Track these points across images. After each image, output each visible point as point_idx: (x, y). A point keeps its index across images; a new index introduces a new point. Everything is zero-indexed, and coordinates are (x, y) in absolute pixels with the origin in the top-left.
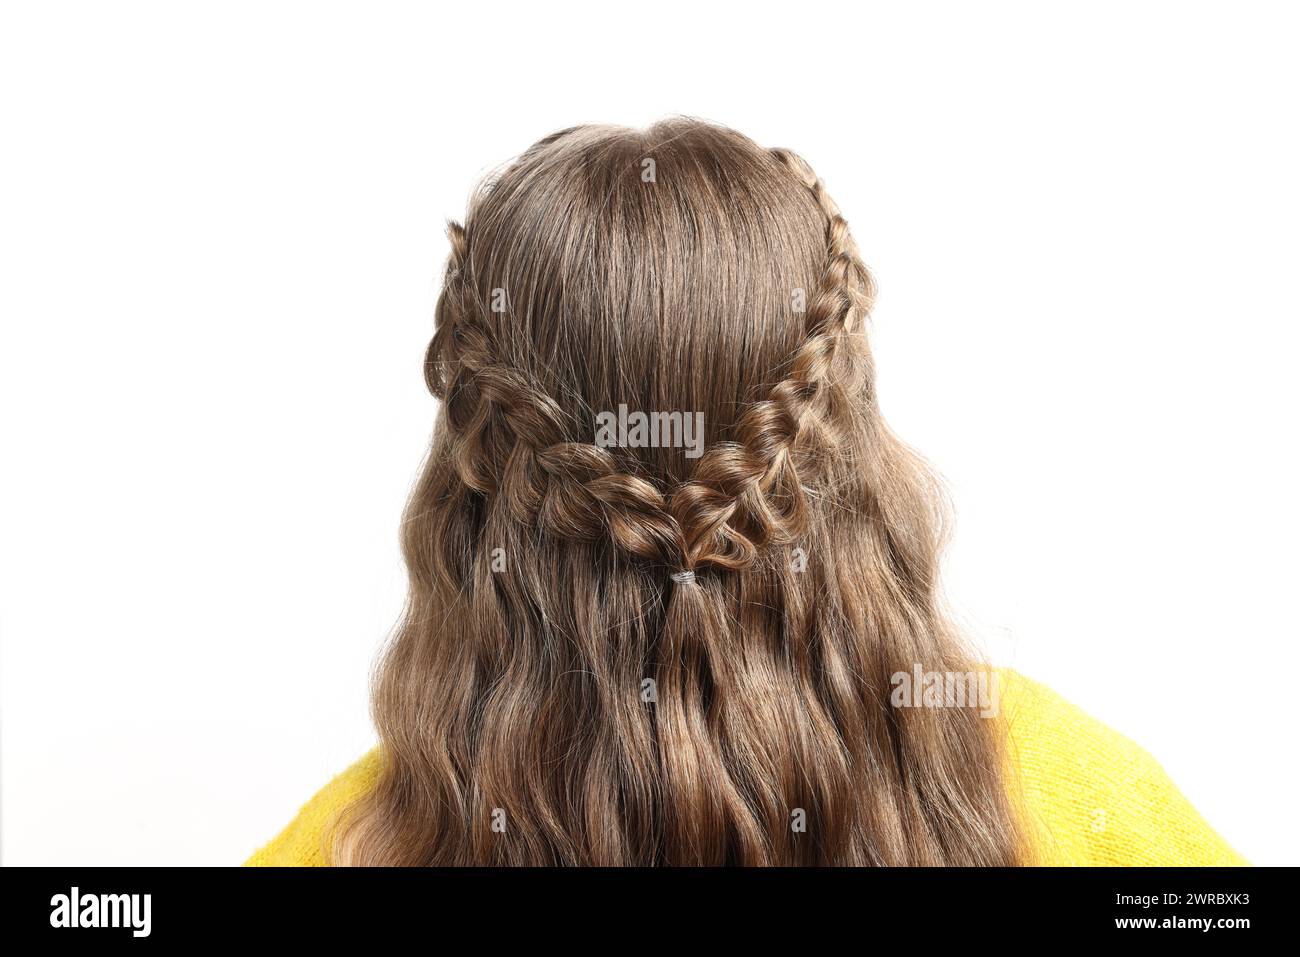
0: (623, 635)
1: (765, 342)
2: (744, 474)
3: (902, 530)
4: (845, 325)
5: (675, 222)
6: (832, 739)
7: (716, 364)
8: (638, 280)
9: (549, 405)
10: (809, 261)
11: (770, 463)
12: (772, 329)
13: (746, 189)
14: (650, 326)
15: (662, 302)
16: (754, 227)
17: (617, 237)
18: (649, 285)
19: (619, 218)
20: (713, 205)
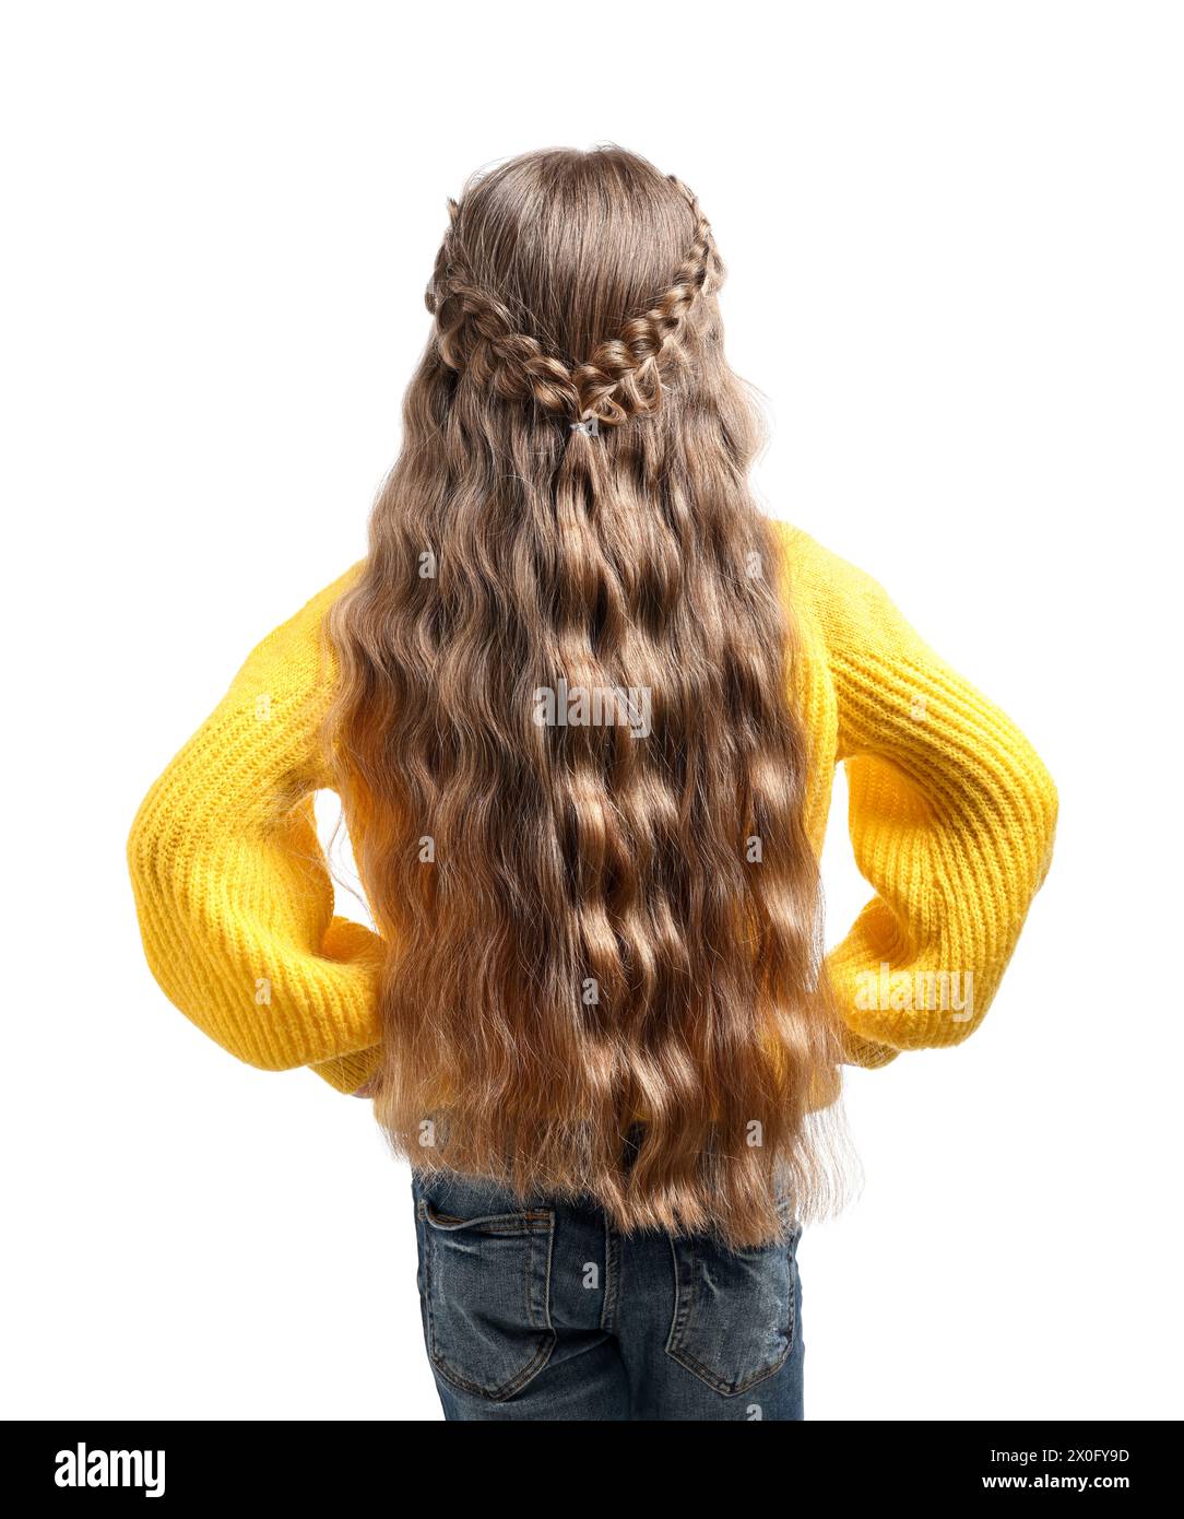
0: (542, 460)
1: (645, 284)
2: (623, 366)
3: (731, 424)
4: (702, 289)
5: (595, 202)
6: (671, 541)
7: (612, 291)
8: (567, 234)
9: (502, 310)
10: (679, 240)
11: (642, 362)
12: (651, 277)
13: (644, 188)
14: (572, 263)
15: (581, 249)
16: (646, 212)
17: (557, 207)
18: (574, 238)
19: (559, 196)
20: (621, 195)
